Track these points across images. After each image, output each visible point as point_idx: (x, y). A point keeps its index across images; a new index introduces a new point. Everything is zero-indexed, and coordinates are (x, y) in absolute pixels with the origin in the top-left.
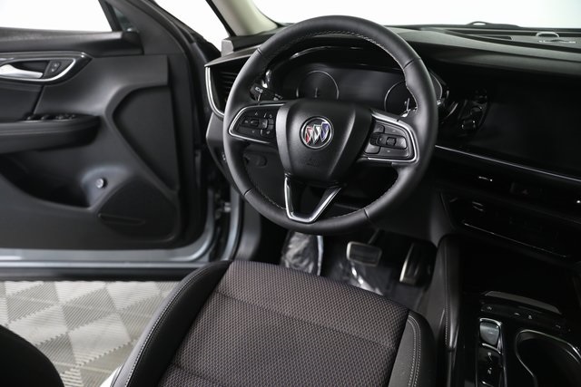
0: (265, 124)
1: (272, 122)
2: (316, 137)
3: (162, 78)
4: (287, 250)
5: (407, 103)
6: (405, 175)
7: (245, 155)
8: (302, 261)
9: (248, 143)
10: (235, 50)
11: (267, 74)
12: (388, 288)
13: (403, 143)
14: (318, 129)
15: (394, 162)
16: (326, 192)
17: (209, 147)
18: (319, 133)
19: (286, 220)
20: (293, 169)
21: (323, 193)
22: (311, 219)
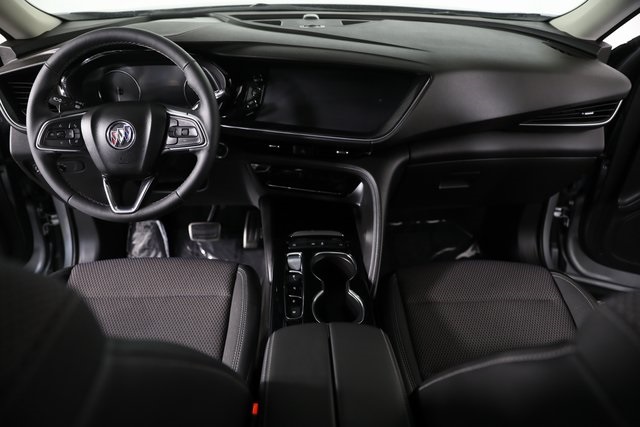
0: (72, 134)
1: (78, 131)
2: (122, 139)
4: (132, 247)
6: (202, 157)
7: (59, 164)
8: (149, 254)
10: (18, 57)
12: (236, 257)
13: (193, 132)
14: (121, 131)
15: (191, 149)
18: (123, 136)
20: (108, 170)
22: (133, 210)
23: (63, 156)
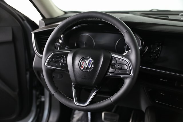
0: (62, 61)
1: (65, 59)
2: (86, 66)
3: (9, 38)
4: (73, 118)
5: (126, 47)
6: (127, 82)
9: (54, 70)
10: (46, 25)
11: (62, 36)
13: (125, 67)
14: (87, 62)
15: (122, 76)
16: (92, 91)
17: (35, 71)
18: (88, 64)
19: (74, 105)
20: (76, 81)
21: (91, 91)
22: (86, 104)
23: (56, 71)
